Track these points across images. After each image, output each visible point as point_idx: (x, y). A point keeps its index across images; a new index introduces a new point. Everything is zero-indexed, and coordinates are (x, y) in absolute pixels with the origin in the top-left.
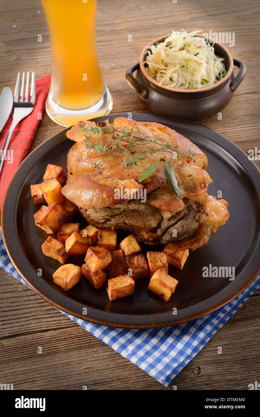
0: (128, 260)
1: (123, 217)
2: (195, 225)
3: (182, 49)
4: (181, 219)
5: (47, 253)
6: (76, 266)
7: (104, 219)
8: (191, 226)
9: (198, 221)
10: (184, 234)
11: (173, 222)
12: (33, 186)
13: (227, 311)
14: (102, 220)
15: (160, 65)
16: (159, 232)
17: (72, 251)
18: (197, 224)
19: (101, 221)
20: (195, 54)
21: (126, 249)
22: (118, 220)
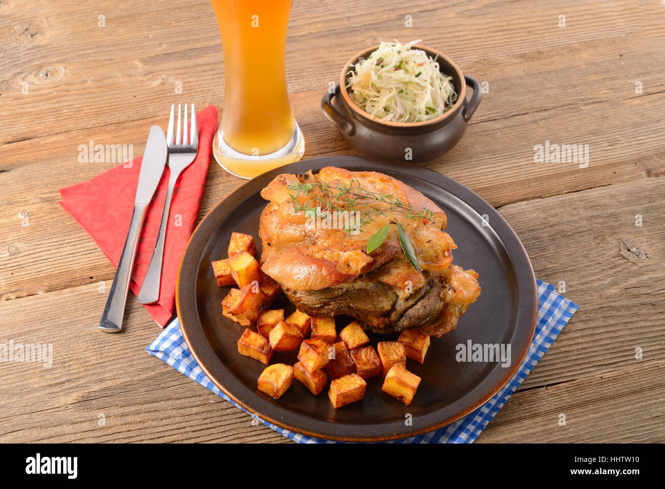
0: (354, 354)
1: (346, 299)
2: (440, 305)
3: (398, 68)
4: (422, 298)
5: (244, 351)
6: (288, 366)
7: (320, 303)
8: (435, 307)
9: (443, 299)
10: (426, 318)
11: (411, 302)
12: (216, 262)
13: (484, 413)
14: (318, 304)
15: (370, 90)
16: (394, 316)
17: (279, 346)
18: (442, 303)
19: (317, 306)
20: (417, 74)
21: (350, 340)
22: (340, 304)
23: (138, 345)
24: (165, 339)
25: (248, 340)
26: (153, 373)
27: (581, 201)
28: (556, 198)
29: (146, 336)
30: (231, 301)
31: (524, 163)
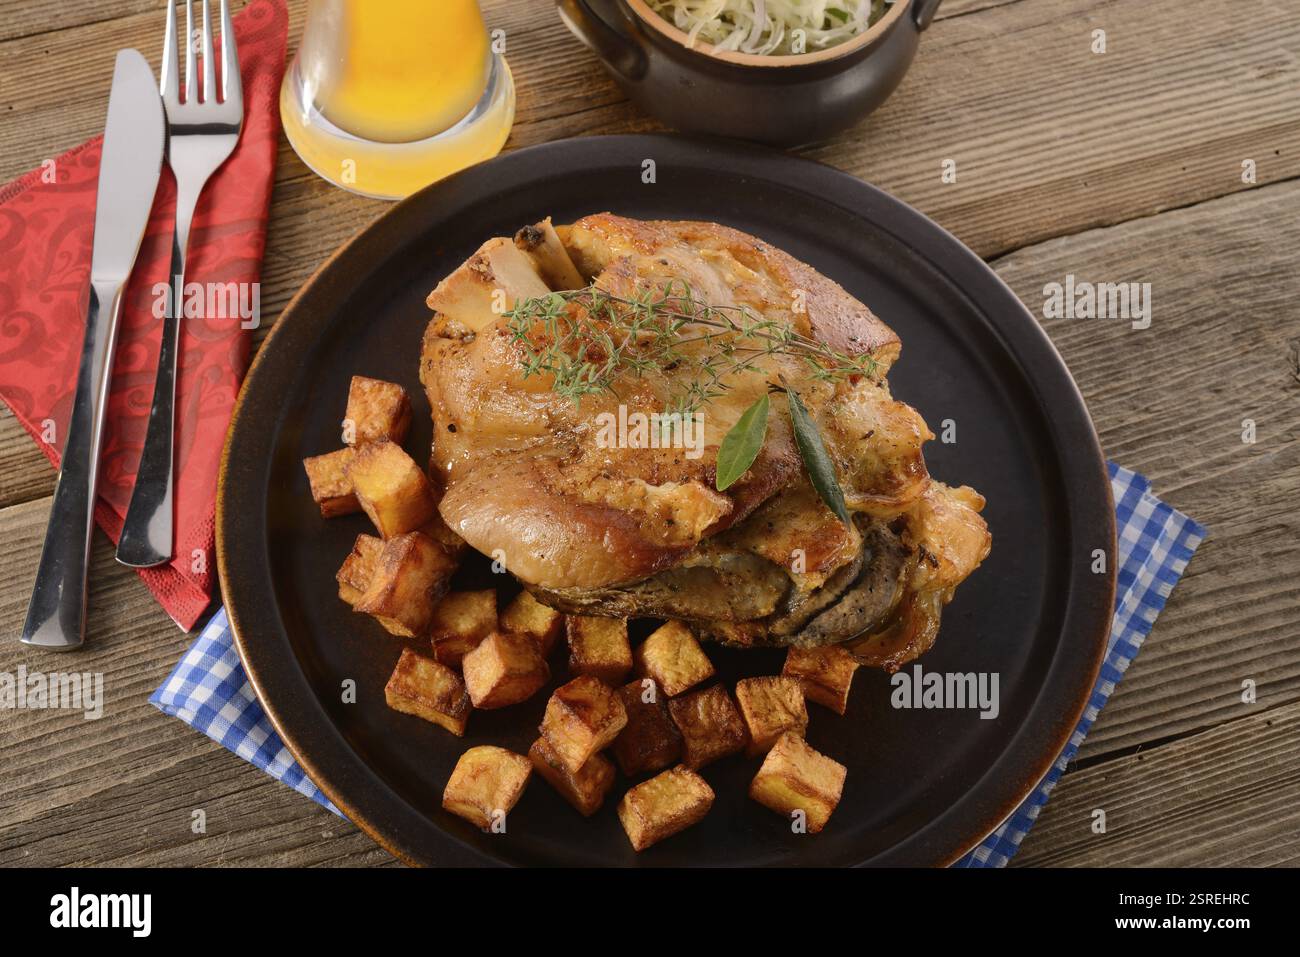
0: (678, 711)
2: (895, 598)
4: (854, 586)
5: (402, 703)
7: (593, 596)
8: (885, 606)
9: (904, 585)
11: (826, 597)
12: (314, 460)
16: (780, 627)
18: (901, 593)
21: (667, 675)
22: (646, 601)
23: (128, 682)
24: (196, 676)
25: (410, 681)
26: (173, 763)
27: (1199, 233)
28: (1138, 227)
29: (148, 657)
30: (361, 571)
31: (1056, 133)
